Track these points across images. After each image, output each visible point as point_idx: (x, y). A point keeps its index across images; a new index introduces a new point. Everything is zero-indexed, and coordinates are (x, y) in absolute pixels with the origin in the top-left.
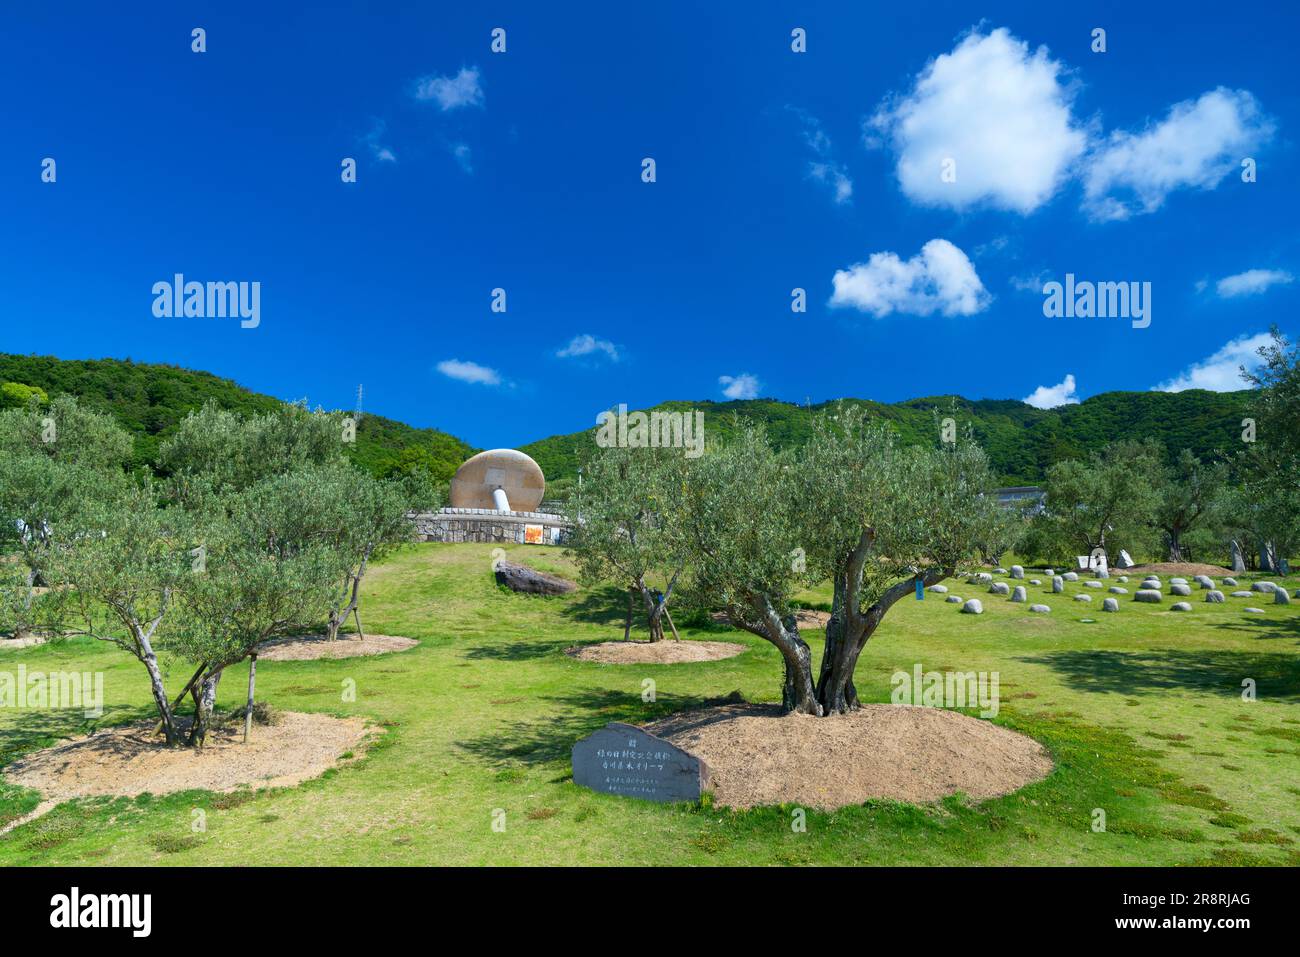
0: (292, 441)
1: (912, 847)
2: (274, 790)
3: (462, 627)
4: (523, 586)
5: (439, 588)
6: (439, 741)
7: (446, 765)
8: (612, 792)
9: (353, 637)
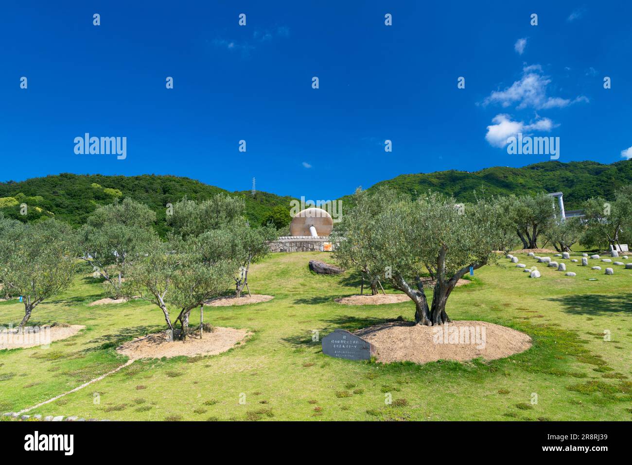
0: (219, 212)
1: (453, 378)
2: (210, 356)
3: (294, 290)
4: (321, 271)
5: (284, 273)
6: (274, 338)
7: (275, 347)
8: (338, 357)
9: (248, 296)
